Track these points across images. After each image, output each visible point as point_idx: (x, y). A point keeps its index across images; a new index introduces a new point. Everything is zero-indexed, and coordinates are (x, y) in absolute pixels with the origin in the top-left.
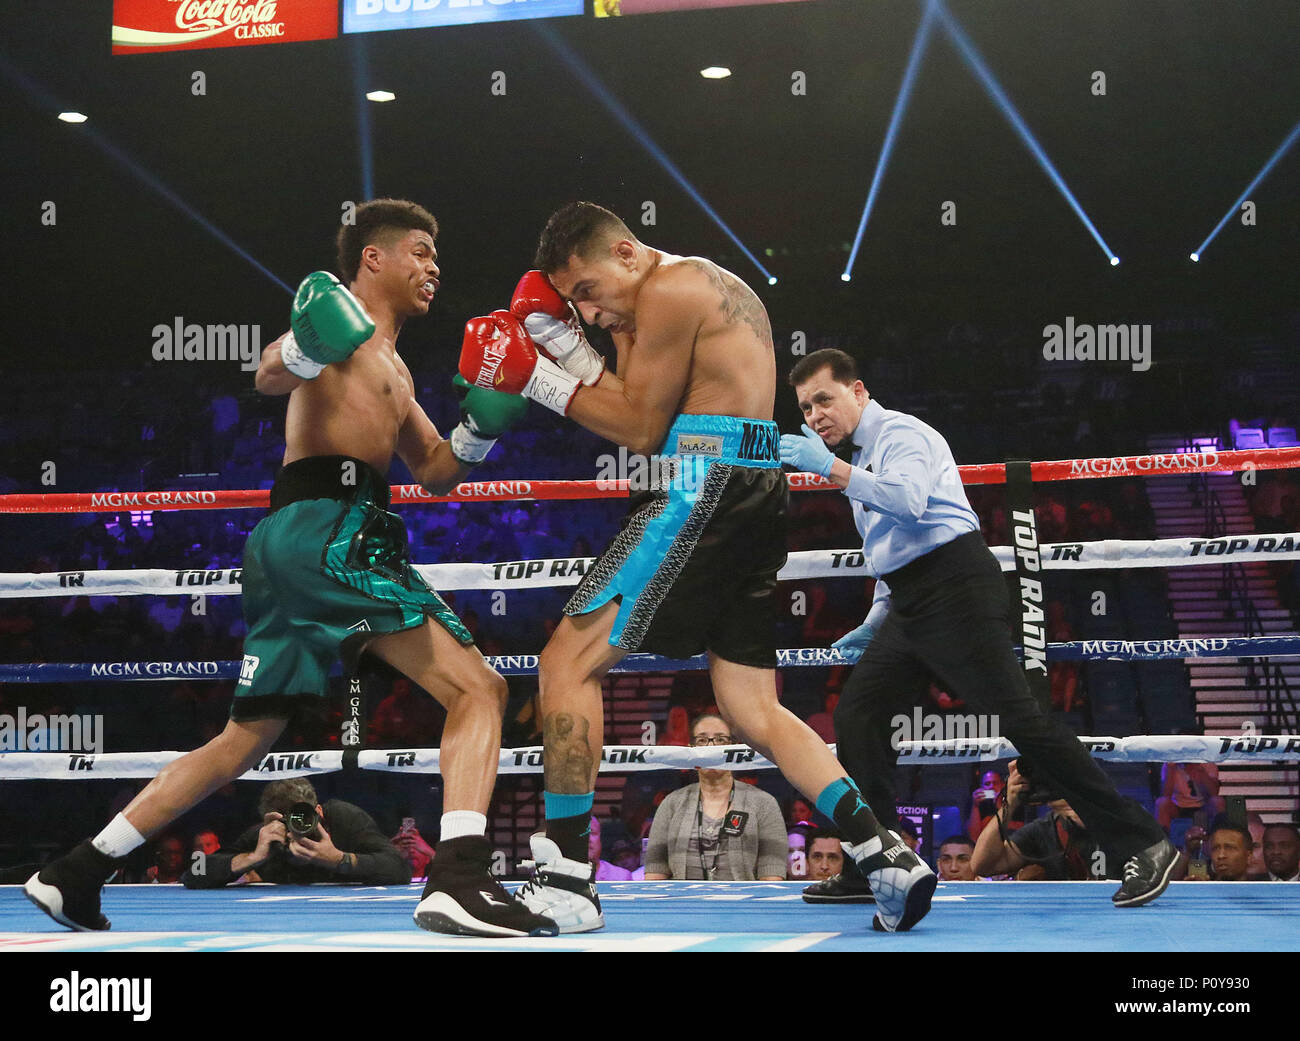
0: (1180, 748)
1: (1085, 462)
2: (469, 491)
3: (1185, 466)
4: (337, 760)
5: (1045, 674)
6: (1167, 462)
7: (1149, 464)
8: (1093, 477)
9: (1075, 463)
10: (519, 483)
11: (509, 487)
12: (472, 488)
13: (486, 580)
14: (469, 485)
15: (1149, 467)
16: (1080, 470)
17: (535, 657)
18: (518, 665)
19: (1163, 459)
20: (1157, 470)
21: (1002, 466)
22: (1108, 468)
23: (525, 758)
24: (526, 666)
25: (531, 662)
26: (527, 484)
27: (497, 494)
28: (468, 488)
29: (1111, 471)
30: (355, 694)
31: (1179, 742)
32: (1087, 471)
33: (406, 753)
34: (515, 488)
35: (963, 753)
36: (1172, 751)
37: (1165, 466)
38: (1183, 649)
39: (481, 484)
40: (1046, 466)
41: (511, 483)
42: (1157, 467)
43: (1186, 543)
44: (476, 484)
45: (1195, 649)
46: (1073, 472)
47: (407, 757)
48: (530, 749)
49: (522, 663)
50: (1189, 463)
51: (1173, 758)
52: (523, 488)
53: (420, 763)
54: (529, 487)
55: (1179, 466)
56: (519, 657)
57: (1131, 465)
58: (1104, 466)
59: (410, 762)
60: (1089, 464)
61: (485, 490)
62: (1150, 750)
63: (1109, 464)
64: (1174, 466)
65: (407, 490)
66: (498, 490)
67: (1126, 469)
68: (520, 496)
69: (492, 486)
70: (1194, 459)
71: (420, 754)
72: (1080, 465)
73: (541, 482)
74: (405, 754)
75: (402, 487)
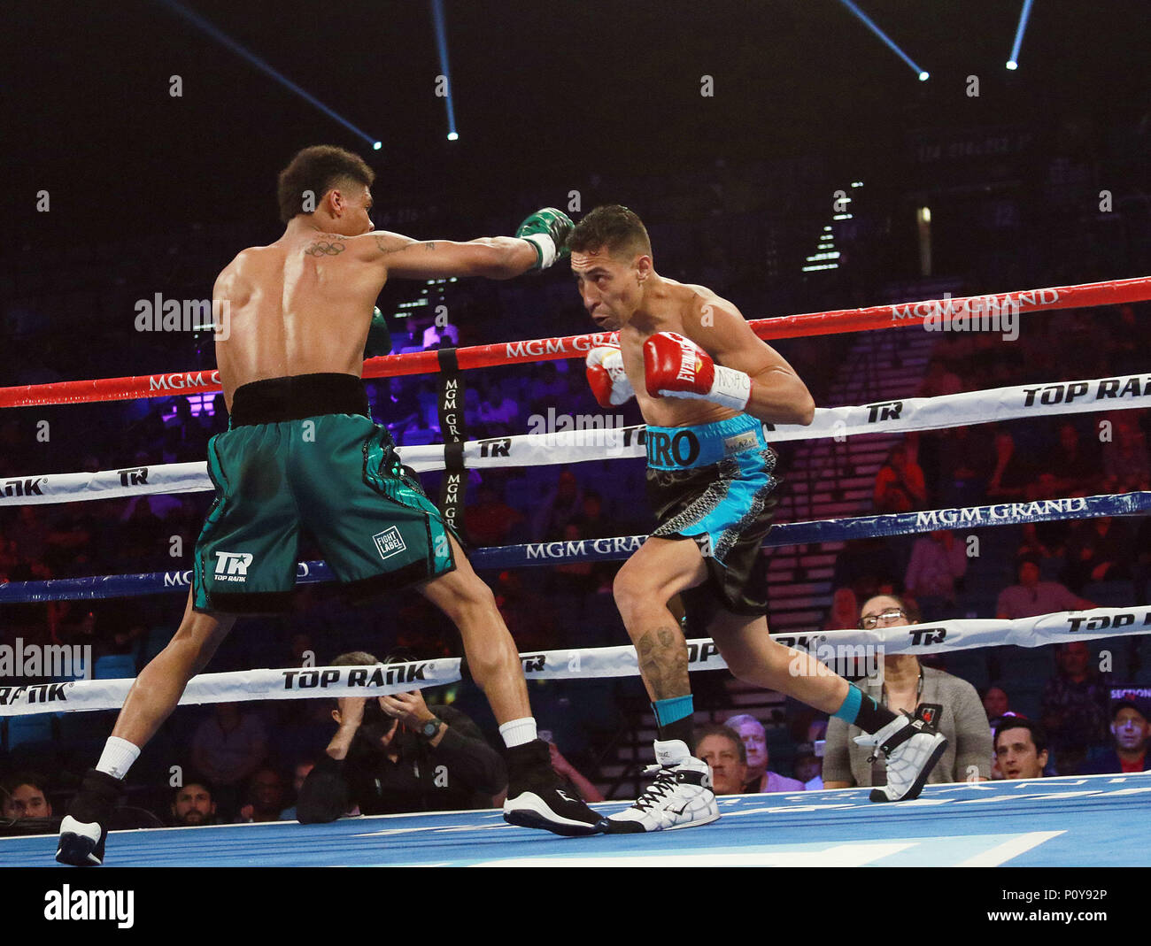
4: (455, 669)
28: (586, 341)
47: (536, 661)
53: (550, 667)
65: (515, 348)
71: (551, 658)
74: (533, 657)
75: (509, 346)
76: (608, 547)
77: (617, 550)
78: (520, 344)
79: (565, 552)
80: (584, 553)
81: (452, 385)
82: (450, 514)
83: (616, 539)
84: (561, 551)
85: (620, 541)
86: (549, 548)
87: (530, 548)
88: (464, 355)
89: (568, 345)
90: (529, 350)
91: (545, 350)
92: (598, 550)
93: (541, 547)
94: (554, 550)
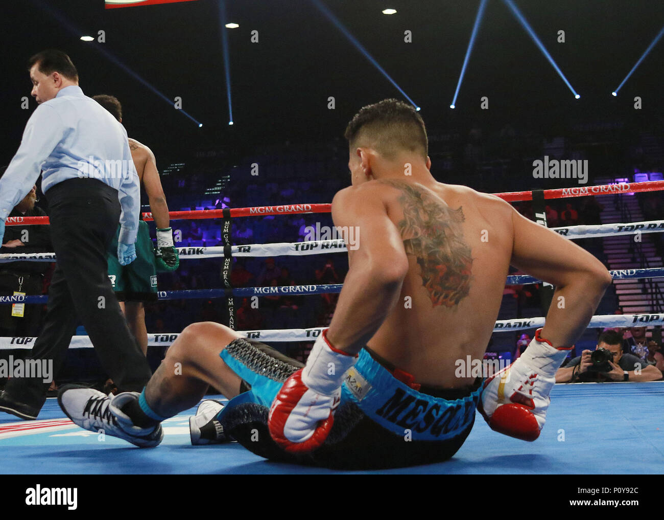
0: (614, 321)
1: (569, 189)
2: (282, 210)
3: (615, 190)
5: (552, 288)
6: (606, 189)
7: (598, 190)
8: (572, 196)
9: (564, 190)
10: (305, 205)
11: (301, 207)
12: (284, 208)
13: (292, 251)
14: (282, 207)
15: (598, 191)
16: (566, 193)
17: (315, 286)
18: (307, 290)
19: (605, 187)
20: (601, 193)
21: (530, 192)
22: (579, 192)
23: (311, 333)
24: (311, 290)
25: (313, 288)
26: (309, 206)
27: (295, 210)
28: (282, 208)
29: (581, 193)
30: (232, 306)
31: (614, 318)
32: (570, 194)
33: (256, 332)
34: (303, 207)
35: (515, 326)
36: (610, 322)
37: (606, 191)
38: (615, 275)
39: (288, 206)
40: (551, 192)
41: (302, 205)
42: (602, 191)
43: (615, 226)
44: (285, 206)
45: (621, 275)
46: (563, 194)
47: (256, 334)
48: (313, 329)
49: (309, 289)
50: (616, 189)
51: (611, 326)
52: (307, 208)
53: (262, 337)
54: (310, 207)
55: (612, 190)
56: (307, 286)
57: (590, 191)
58: (578, 191)
59: (258, 336)
60: (571, 190)
61: (290, 209)
62: (600, 322)
63: (579, 190)
64: (610, 190)
65: (253, 209)
66: (296, 208)
67: (587, 193)
68: (306, 211)
69: (293, 207)
70: (619, 187)
71: (263, 333)
72: (566, 191)
73: (316, 205)
76: (287, 290)
77: (291, 291)
78: (256, 208)
79: (270, 291)
80: (277, 292)
81: (228, 223)
82: (225, 273)
83: (290, 287)
84: (268, 291)
85: (292, 288)
86: (263, 289)
87: (256, 289)
88: (232, 211)
89: (274, 209)
90: (259, 210)
91: (265, 211)
92: (283, 291)
93: (260, 289)
94: (266, 290)
